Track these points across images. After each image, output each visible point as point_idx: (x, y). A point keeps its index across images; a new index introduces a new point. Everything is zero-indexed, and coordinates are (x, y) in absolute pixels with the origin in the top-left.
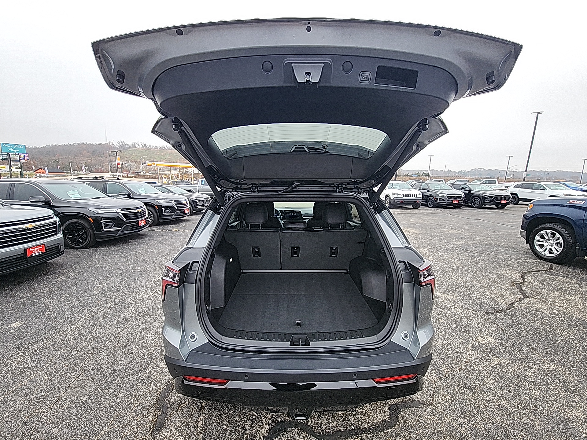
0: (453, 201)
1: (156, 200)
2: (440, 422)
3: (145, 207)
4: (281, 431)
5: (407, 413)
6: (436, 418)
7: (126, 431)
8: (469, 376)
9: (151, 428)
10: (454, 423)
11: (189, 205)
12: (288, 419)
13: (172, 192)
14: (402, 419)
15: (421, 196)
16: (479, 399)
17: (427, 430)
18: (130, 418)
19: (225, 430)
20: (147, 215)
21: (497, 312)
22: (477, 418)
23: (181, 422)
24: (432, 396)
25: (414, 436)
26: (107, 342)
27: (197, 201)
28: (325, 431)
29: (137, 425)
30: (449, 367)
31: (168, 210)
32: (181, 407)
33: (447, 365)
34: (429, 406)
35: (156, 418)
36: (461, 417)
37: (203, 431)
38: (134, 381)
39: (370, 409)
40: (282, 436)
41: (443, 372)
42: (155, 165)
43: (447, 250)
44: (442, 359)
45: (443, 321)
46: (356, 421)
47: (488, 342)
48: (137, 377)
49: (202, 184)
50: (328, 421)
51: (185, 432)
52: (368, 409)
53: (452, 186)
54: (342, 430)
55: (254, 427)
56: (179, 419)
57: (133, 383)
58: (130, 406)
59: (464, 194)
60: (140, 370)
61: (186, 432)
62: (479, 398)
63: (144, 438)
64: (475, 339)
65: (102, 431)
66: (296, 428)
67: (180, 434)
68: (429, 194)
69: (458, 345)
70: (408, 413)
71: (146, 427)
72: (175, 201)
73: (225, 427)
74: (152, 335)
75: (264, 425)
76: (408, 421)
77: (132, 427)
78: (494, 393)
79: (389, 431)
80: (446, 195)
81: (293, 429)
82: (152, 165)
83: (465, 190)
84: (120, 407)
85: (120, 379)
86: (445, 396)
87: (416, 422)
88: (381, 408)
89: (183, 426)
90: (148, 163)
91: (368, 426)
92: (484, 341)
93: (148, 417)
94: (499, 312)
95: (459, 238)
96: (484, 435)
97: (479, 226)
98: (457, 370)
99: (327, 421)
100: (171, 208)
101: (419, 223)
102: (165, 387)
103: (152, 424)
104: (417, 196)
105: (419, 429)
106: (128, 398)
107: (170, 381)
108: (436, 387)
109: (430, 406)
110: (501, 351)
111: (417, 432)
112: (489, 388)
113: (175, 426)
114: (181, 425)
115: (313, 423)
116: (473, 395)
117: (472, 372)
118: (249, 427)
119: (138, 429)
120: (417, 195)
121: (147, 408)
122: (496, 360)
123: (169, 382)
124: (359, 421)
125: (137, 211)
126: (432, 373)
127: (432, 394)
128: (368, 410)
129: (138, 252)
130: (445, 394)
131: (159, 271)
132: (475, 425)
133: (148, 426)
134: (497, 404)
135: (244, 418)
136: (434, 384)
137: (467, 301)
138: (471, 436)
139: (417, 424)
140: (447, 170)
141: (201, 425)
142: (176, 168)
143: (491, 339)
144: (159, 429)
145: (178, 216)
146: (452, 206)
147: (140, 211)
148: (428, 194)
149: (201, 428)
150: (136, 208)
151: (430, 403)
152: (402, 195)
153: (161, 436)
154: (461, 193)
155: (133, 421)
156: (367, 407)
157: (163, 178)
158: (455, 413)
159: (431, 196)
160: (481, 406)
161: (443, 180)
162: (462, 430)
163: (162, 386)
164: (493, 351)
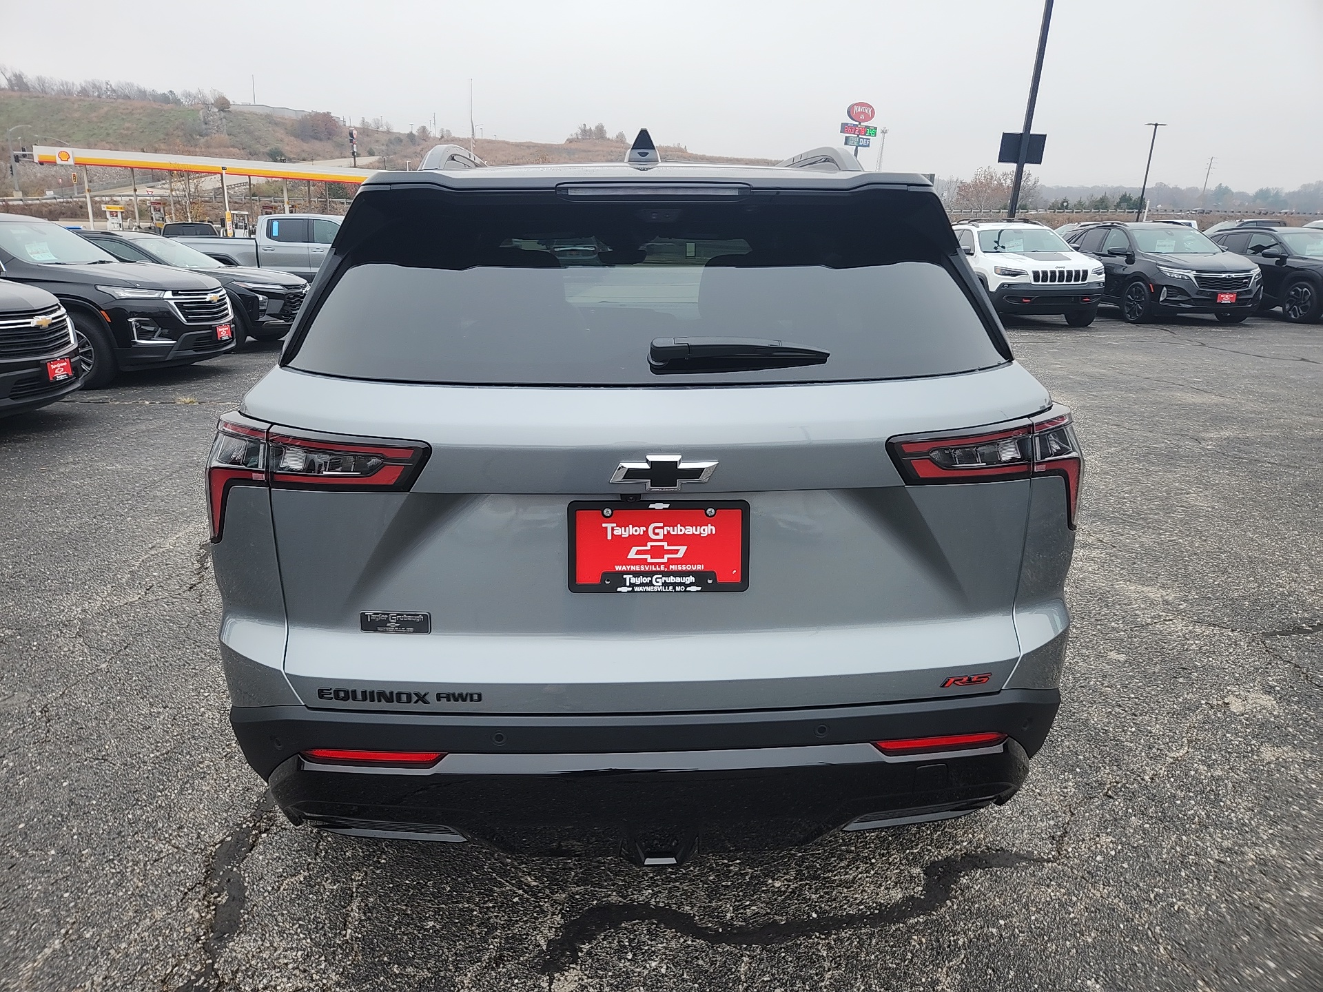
0: (1216, 294)
1: (99, 287)
2: (1074, 899)
3: (63, 310)
4: (601, 928)
5: (976, 880)
6: (1063, 891)
7: (123, 945)
8: (1179, 792)
9: (202, 934)
10: (1116, 901)
11: (230, 311)
12: (620, 902)
13: (155, 260)
14: (961, 894)
15: (1102, 278)
16: (1198, 845)
17: (1033, 918)
18: (131, 914)
19: (431, 931)
20: (72, 341)
21: (1299, 630)
22: (1186, 890)
23: (292, 919)
24: (1058, 841)
25: (994, 930)
26: (11, 732)
27: (261, 298)
28: (732, 924)
29: (154, 929)
30: (1119, 772)
31: (152, 329)
32: (288, 884)
33: (1115, 768)
34: (1045, 864)
35: (213, 912)
36: (1138, 886)
37: (363, 936)
38: (123, 826)
39: (868, 872)
40: (603, 940)
41: (1100, 784)
42: (71, 162)
43: (1170, 458)
44: (1101, 751)
45: (1122, 657)
46: (824, 900)
47: (1255, 708)
48: (130, 816)
49: (269, 234)
50: (740, 903)
51: (309, 940)
52: (861, 873)
53: (1218, 239)
54: (782, 920)
55: (517, 921)
56: (285, 912)
57: (121, 832)
58: (124, 887)
59: (1258, 270)
60: (138, 800)
61: (311, 939)
62: (1199, 843)
63: (183, 957)
64: (1215, 702)
65: (46, 950)
66: (644, 922)
67: (294, 946)
68: (1131, 269)
69: (1160, 717)
70: (979, 881)
71: (185, 932)
72: (175, 293)
73: (431, 924)
74: (161, 710)
75: (549, 917)
76: (979, 897)
77: (138, 934)
78: (1247, 832)
79: (921, 920)
80: (1192, 274)
81: (637, 924)
82: (59, 161)
83: (1265, 255)
84: (90, 891)
85: (75, 823)
86: (1097, 839)
87: (1002, 900)
88: (901, 870)
89: (299, 927)
90: (39, 152)
91: (859, 910)
92: (1245, 705)
93: (185, 909)
94: (1308, 632)
95: (1218, 419)
96: (1201, 929)
97: (1295, 381)
98: (1143, 779)
99: (737, 903)
100: (161, 319)
101: (1084, 374)
102: (229, 839)
103: (203, 926)
104: (1085, 278)
105: (1011, 916)
106: (114, 868)
107: (241, 824)
108: (1072, 818)
109: (1050, 865)
110: (1291, 730)
111: (1002, 922)
112: (1234, 819)
113: (276, 928)
114: (293, 924)
115: (696, 909)
116: (1184, 838)
117: (1191, 784)
118: (502, 922)
119: (160, 939)
120: (1085, 272)
121: (178, 889)
122: (1268, 753)
123: (240, 826)
124: (835, 900)
125: (34, 322)
126: (1066, 788)
127: (1060, 836)
128: (860, 876)
129: (59, 474)
130: (1098, 836)
131: (148, 529)
132: (1176, 908)
133: (189, 930)
134: (1253, 856)
135: (485, 902)
136: (1069, 814)
137: (1208, 602)
138: (1162, 929)
139: (1004, 905)
140: (1212, 186)
141: (357, 923)
142: (155, 175)
143: (1268, 701)
144: (226, 936)
145: (192, 353)
146: (1212, 317)
147: (45, 325)
148: (1125, 272)
149: (356, 928)
150: (32, 313)
151: (1050, 856)
152: (1031, 275)
153: (235, 951)
154: (1250, 266)
155: (140, 920)
156: (857, 868)
157: (108, 215)
158: (1122, 879)
159: (1139, 276)
160: (1203, 862)
161: (1194, 223)
162: (1137, 916)
163: (218, 838)
164: (1264, 730)
